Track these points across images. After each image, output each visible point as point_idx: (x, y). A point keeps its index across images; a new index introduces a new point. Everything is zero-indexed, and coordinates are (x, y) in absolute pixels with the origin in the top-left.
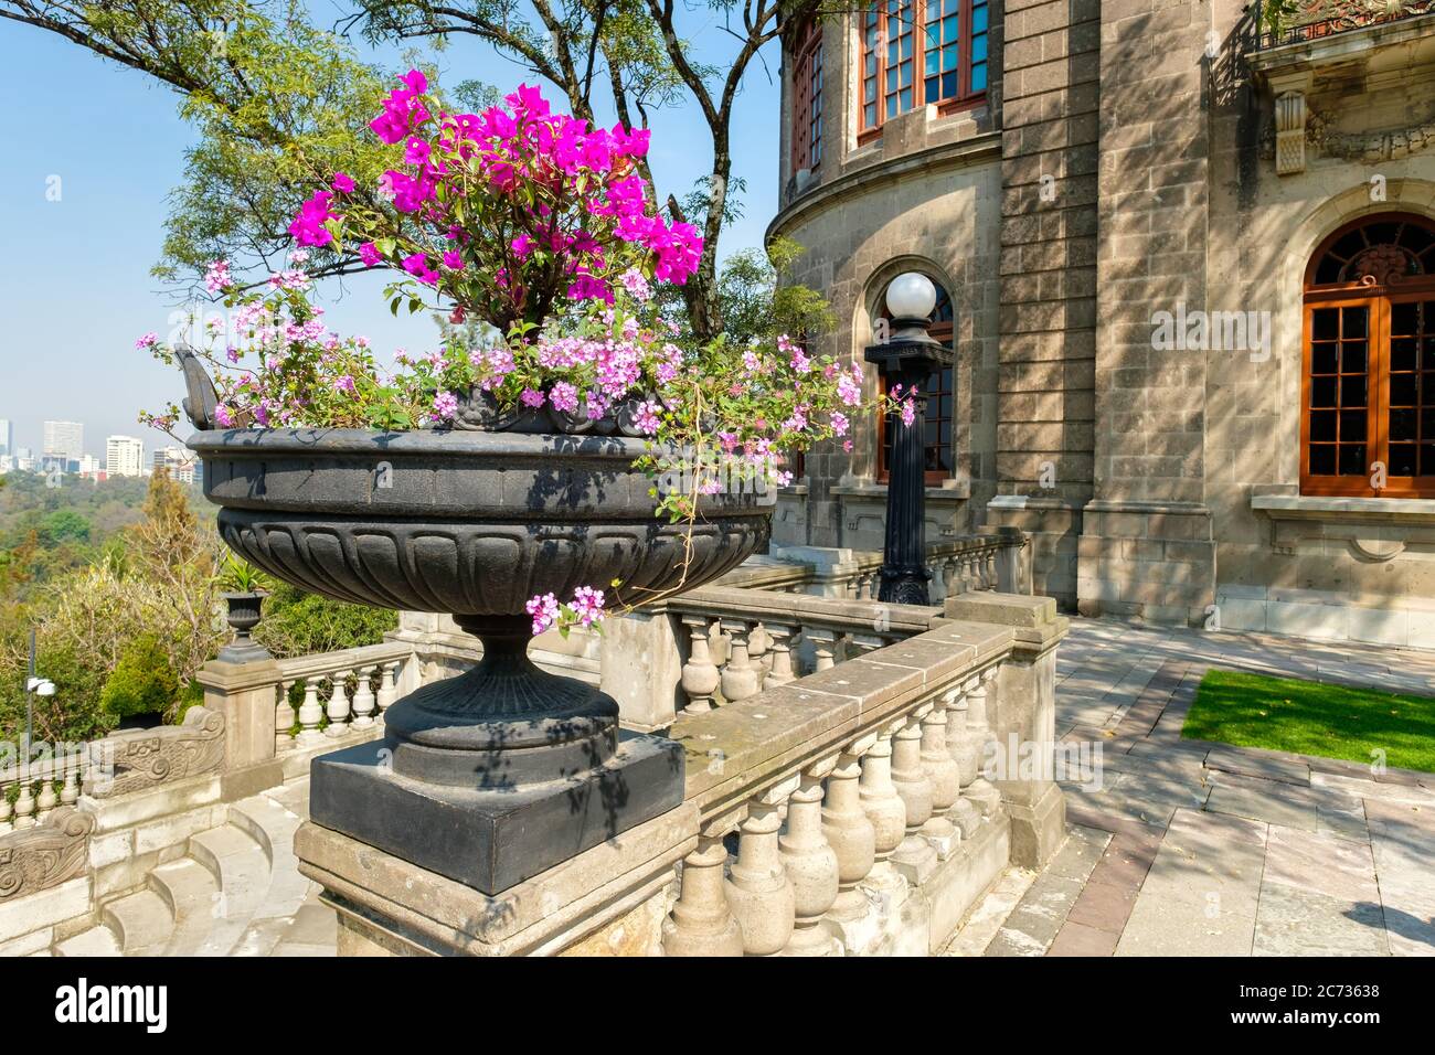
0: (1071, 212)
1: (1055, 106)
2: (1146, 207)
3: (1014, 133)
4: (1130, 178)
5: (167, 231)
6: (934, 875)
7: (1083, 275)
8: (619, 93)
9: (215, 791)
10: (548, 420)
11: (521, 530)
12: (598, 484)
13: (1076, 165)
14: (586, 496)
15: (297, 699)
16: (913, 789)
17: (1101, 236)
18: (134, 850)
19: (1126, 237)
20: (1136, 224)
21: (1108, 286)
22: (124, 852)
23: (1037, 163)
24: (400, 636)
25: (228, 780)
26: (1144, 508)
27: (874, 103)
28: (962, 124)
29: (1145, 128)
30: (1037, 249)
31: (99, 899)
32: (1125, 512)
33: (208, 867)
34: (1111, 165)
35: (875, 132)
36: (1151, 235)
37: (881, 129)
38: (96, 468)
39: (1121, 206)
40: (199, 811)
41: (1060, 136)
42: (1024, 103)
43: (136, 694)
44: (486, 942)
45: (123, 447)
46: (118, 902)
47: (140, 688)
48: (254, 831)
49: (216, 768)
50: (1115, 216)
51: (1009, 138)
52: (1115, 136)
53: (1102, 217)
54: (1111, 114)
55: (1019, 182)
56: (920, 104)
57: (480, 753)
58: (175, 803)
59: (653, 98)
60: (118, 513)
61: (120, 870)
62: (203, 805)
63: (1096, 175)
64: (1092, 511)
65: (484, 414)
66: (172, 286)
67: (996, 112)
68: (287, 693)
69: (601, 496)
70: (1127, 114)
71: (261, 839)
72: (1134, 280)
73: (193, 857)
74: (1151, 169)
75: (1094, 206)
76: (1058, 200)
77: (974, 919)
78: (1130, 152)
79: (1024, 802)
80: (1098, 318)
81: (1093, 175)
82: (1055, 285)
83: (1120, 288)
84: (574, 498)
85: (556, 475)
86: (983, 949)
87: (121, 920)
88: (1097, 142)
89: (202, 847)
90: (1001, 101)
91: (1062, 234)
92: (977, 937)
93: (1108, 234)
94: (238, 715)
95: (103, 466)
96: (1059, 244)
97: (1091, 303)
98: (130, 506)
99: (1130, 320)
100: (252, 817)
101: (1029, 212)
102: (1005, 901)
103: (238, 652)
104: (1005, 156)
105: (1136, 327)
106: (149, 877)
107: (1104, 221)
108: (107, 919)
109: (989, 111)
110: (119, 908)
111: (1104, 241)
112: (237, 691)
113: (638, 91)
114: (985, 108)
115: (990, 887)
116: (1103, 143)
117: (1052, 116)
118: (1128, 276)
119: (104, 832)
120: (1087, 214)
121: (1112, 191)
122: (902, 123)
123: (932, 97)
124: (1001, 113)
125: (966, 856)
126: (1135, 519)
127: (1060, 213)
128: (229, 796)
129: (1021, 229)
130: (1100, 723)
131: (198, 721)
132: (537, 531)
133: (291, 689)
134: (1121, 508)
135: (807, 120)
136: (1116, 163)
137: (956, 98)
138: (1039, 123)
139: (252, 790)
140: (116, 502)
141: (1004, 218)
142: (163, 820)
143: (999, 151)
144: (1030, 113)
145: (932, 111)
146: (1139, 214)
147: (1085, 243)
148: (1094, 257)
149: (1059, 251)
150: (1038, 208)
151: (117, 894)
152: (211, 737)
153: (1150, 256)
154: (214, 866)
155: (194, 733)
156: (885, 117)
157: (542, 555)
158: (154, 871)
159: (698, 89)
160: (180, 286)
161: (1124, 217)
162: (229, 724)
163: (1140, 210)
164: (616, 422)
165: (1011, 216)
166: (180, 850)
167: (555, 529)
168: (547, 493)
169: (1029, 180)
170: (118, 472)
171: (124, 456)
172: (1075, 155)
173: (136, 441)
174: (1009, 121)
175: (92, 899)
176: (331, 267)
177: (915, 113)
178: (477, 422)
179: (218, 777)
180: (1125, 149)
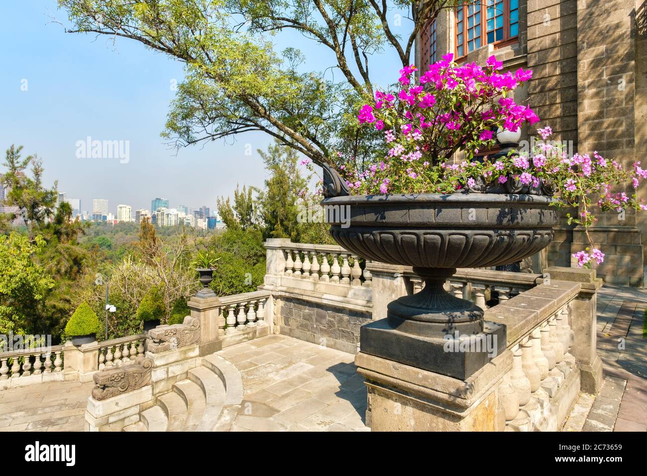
0: (563, 90)
1: (554, 41)
2: (603, 86)
3: (533, 55)
4: (594, 72)
5: (168, 118)
6: (556, 393)
7: (571, 119)
8: (355, 49)
9: (197, 352)
10: (506, 188)
11: (491, 232)
12: (521, 213)
13: (565, 68)
14: (517, 218)
15: (226, 314)
16: (548, 353)
17: (580, 101)
18: (168, 375)
19: (593, 100)
20: (597, 94)
21: (583, 124)
22: (164, 376)
23: (546, 68)
24: (264, 287)
25: (202, 347)
26: (605, 229)
27: (462, 45)
28: (506, 53)
29: (602, 48)
30: (546, 108)
31: (156, 394)
32: (595, 231)
33: (196, 383)
34: (584, 67)
35: (463, 58)
36: (605, 99)
37: (466, 56)
38: (113, 218)
39: (589, 86)
40: (191, 360)
41: (557, 54)
42: (538, 40)
43: (151, 311)
44: (465, 399)
45: (124, 209)
46: (163, 396)
47: (152, 309)
48: (214, 369)
49: (197, 342)
50: (586, 91)
51: (531, 57)
52: (586, 53)
53: (580, 92)
54: (583, 43)
55: (536, 77)
56: (485, 44)
57: (444, 325)
58: (182, 356)
59: (370, 50)
60: (122, 237)
61: (163, 383)
62: (192, 358)
63: (576, 72)
64: (578, 231)
65: (482, 186)
66: (168, 141)
67: (523, 45)
68: (222, 311)
69: (522, 218)
70: (591, 42)
71: (218, 372)
72: (597, 121)
73: (190, 379)
74: (604, 67)
75: (576, 87)
76: (556, 85)
77: (572, 415)
78: (594, 60)
79: (587, 363)
80: (579, 139)
81: (574, 72)
82: (555, 125)
83: (590, 125)
84: (513, 219)
85: (507, 210)
86: (581, 428)
87: (165, 404)
88: (576, 56)
89: (193, 375)
90: (526, 41)
91: (558, 101)
92: (577, 423)
93: (583, 100)
94: (205, 320)
95: (116, 217)
96: (557, 105)
97: (575, 133)
98: (127, 234)
99: (595, 140)
100: (213, 363)
101: (541, 91)
102: (584, 408)
103: (204, 294)
104: (529, 66)
105: (598, 143)
106: (174, 386)
107: (581, 94)
108: (159, 403)
109: (520, 45)
110: (164, 398)
111: (581, 103)
112: (204, 310)
113: (363, 48)
114: (518, 44)
115: (575, 401)
116: (579, 57)
117: (552, 46)
118: (594, 119)
119: (157, 367)
120: (572, 91)
121: (584, 79)
122: (477, 54)
123: (490, 40)
124: (527, 46)
125: (567, 386)
126: (601, 234)
127: (558, 91)
128: (203, 354)
129: (538, 99)
130: (601, 330)
131: (189, 323)
132: (497, 232)
133: (224, 310)
134: (592, 229)
135: (428, 55)
136: (586, 66)
137: (503, 40)
138: (546, 49)
139: (211, 352)
140: (121, 233)
141: (529, 95)
142: (178, 363)
143: (526, 64)
144: (541, 45)
145: (491, 47)
146: (599, 89)
147: (570, 104)
148: (576, 111)
149: (557, 108)
150: (546, 89)
151: (162, 393)
152: (195, 329)
153: (605, 109)
154: (199, 383)
155: (189, 327)
156: (468, 52)
157: (498, 242)
158: (175, 384)
159: (397, 45)
160: (171, 141)
161: (593, 91)
162: (202, 324)
163: (599, 87)
164: (529, 189)
165: (532, 94)
166: (184, 376)
167: (503, 232)
168: (504, 218)
169: (541, 76)
170: (122, 220)
171: (124, 213)
172: (564, 63)
173: (128, 207)
174: (531, 49)
175: (153, 395)
176: (231, 131)
177: (483, 49)
178: (478, 189)
179: (198, 346)
180: (591, 59)
